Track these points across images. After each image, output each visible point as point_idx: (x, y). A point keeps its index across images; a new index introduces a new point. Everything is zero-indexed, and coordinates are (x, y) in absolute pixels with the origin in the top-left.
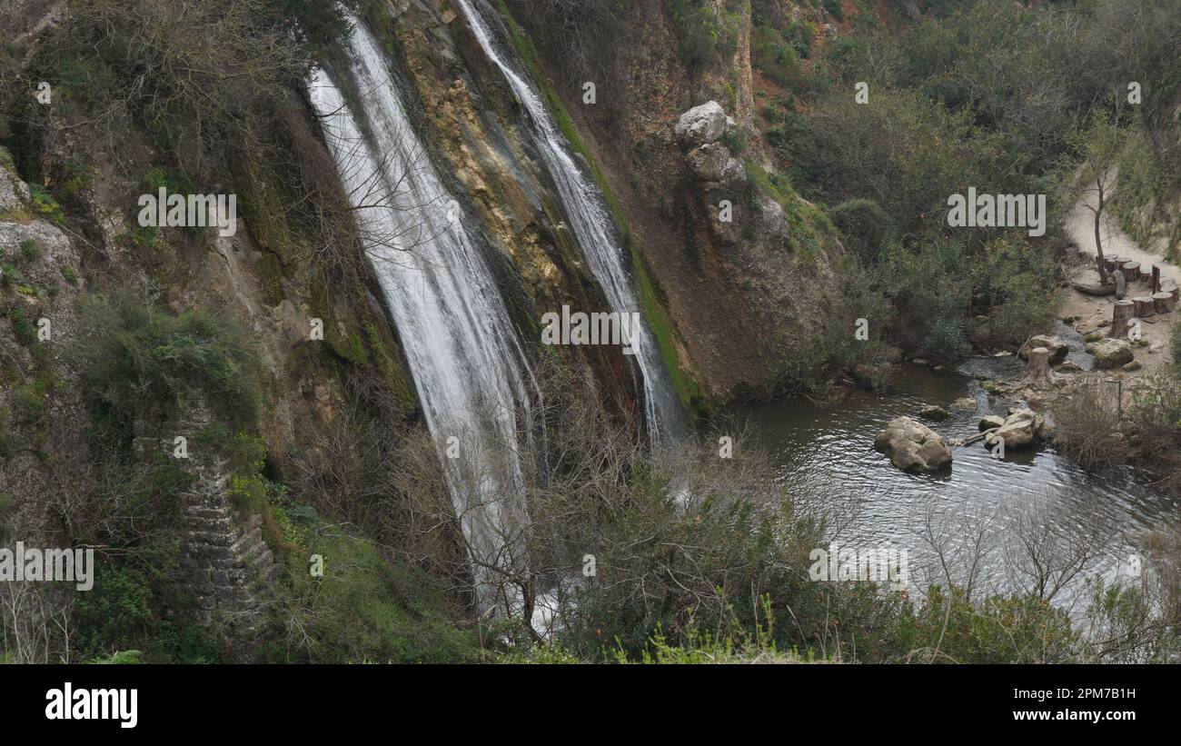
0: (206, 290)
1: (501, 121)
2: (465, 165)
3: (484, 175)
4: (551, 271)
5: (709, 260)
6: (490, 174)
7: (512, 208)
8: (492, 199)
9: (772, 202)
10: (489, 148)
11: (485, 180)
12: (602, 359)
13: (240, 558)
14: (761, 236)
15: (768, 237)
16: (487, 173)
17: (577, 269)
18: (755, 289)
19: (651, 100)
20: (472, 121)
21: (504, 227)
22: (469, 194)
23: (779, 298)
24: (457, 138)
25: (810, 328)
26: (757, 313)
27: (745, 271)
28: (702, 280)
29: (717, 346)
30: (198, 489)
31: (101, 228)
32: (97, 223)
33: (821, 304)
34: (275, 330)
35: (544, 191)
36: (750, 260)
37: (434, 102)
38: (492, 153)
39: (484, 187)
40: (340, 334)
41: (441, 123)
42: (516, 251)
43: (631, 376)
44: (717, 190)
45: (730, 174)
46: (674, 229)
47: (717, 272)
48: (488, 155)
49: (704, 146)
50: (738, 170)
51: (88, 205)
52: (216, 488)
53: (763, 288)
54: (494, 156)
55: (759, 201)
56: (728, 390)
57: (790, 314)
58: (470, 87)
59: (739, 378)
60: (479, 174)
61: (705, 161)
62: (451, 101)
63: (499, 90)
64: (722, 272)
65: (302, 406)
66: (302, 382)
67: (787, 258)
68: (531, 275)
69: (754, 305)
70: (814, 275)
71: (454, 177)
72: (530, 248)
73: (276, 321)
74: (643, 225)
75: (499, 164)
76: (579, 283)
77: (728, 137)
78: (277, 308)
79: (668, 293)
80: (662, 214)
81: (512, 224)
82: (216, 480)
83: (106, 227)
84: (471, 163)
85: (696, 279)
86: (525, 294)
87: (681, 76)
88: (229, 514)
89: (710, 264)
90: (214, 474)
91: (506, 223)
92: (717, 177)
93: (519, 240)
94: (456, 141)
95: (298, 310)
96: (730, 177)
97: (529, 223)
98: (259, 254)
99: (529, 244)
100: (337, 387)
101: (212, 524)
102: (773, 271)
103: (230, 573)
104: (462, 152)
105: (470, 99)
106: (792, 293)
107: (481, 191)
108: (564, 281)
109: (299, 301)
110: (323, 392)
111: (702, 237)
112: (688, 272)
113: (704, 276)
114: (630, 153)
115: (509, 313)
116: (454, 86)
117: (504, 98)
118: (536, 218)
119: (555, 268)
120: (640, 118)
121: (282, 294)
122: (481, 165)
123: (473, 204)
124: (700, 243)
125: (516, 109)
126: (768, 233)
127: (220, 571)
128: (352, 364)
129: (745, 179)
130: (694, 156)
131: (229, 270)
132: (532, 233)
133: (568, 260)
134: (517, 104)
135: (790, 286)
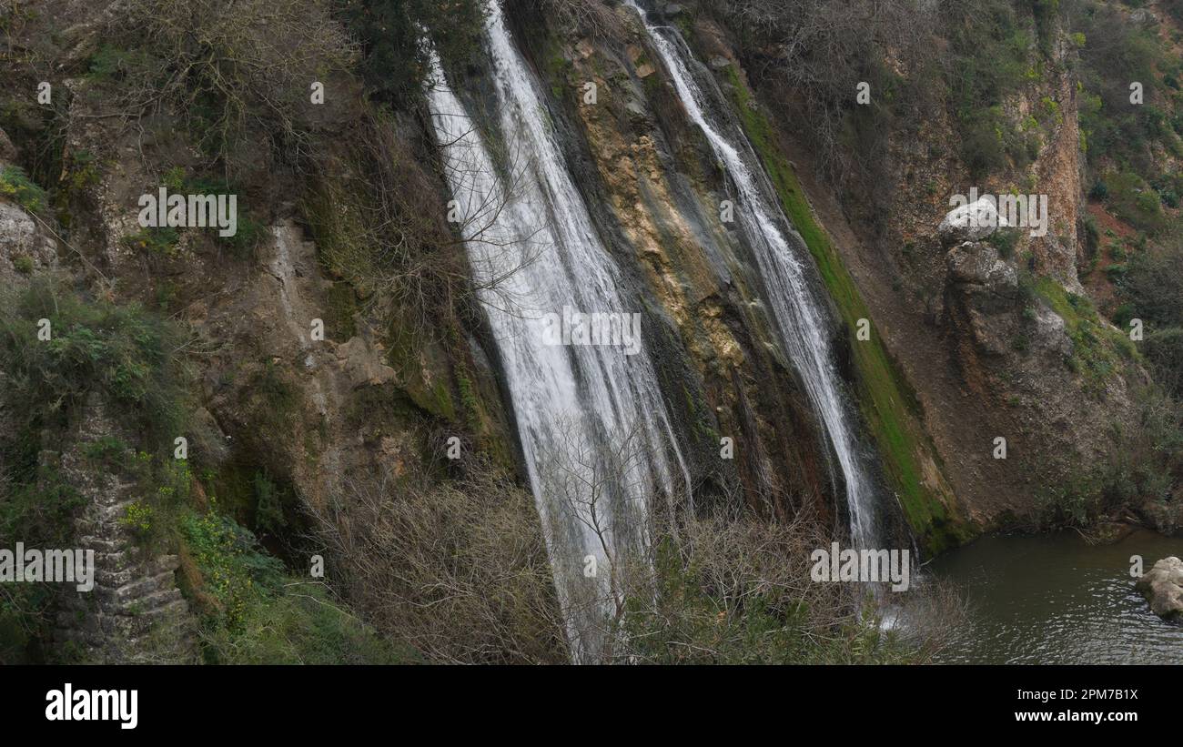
0: (244, 312)
1: (696, 186)
2: (637, 225)
3: (659, 237)
4: (732, 349)
5: (974, 372)
6: (668, 238)
7: (690, 276)
8: (666, 264)
9: (1052, 314)
10: (672, 211)
11: (660, 242)
12: (788, 453)
13: (127, 605)
14: (1035, 349)
15: (1043, 352)
16: (664, 236)
17: (769, 352)
18: (1025, 407)
19: (925, 201)
20: (656, 181)
21: (675, 295)
22: (635, 255)
23: (1054, 420)
24: (633, 195)
25: (1091, 456)
26: (1026, 434)
27: (1014, 387)
28: (966, 395)
29: (980, 468)
30: (91, 515)
31: (106, 227)
32: (103, 222)
33: (1109, 433)
34: (335, 368)
35: (738, 263)
36: (1019, 376)
37: (607, 155)
38: (675, 216)
39: (656, 250)
40: (423, 382)
41: (612, 178)
42: (685, 321)
43: (828, 477)
44: (979, 293)
45: (997, 277)
46: (940, 338)
47: (982, 386)
48: (669, 217)
49: (966, 243)
50: (1006, 274)
51: (97, 201)
52: (107, 514)
53: (1034, 407)
54: (676, 219)
55: (1034, 311)
56: (990, 518)
57: (1066, 438)
58: (660, 144)
59: (1004, 504)
60: (654, 236)
61: (966, 260)
62: (630, 156)
63: (698, 153)
64: (987, 386)
65: (358, 457)
66: (365, 430)
67: (1068, 378)
68: (704, 350)
69: (1023, 425)
70: (1101, 400)
71: (619, 235)
72: (708, 322)
73: (339, 359)
74: (902, 330)
75: (682, 229)
76: (770, 367)
77: (998, 237)
78: (345, 345)
79: (925, 405)
80: (929, 321)
81: (686, 293)
82: (109, 505)
83: (112, 226)
84: (644, 222)
85: (960, 393)
86: (686, 368)
87: (962, 177)
88: (121, 548)
89: (975, 377)
90: (105, 497)
91: (679, 290)
92: (980, 278)
93: (694, 311)
94: (630, 200)
95: (369, 349)
96: (996, 280)
97: (709, 294)
98: (329, 283)
99: (708, 317)
100: (413, 441)
101: (101, 558)
102: (1048, 389)
103: (117, 621)
104: (637, 211)
105: (657, 157)
106: (1070, 415)
107: (653, 253)
108: (748, 362)
109: (373, 339)
110: (391, 445)
111: (966, 347)
112: (951, 384)
113: (968, 390)
114: (896, 255)
115: (660, 385)
116: (638, 142)
117: (704, 162)
118: (721, 290)
119: (738, 347)
120: (912, 219)
121: (354, 329)
122: (657, 227)
123: (639, 266)
124: (964, 353)
125: (717, 177)
126: (1044, 347)
127: (108, 618)
128: (432, 416)
129: (1015, 283)
130: (953, 254)
131: (283, 296)
132: (713, 306)
133: (758, 340)
134: (719, 170)
135: (1068, 408)
